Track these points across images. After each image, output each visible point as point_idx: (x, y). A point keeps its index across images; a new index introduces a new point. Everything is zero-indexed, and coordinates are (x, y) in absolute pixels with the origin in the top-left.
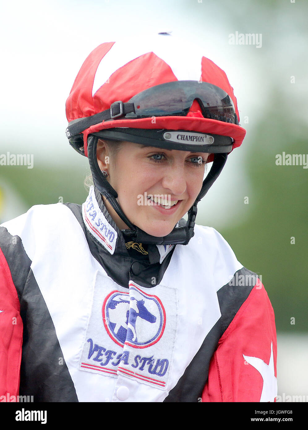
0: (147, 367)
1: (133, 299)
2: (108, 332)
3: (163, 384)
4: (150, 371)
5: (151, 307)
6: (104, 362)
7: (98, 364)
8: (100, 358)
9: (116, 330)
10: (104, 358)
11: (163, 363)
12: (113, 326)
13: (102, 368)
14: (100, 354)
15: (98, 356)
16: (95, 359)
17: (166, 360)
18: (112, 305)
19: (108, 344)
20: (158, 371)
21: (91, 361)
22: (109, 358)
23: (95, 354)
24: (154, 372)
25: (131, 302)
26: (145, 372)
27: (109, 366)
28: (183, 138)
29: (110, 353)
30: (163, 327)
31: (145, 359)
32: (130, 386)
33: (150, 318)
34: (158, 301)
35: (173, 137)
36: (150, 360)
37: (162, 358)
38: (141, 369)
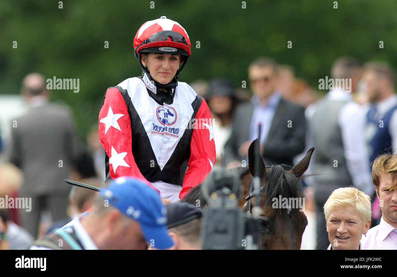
0: (172, 131)
1: (166, 109)
2: (159, 121)
3: (178, 137)
4: (173, 133)
5: (172, 111)
6: (158, 131)
7: (157, 131)
8: (157, 129)
9: (162, 120)
10: (158, 129)
11: (177, 130)
12: (160, 118)
13: (158, 133)
14: (157, 128)
15: (156, 129)
16: (155, 130)
17: (178, 129)
18: (159, 111)
19: (159, 125)
20: (176, 132)
21: (154, 131)
22: (160, 129)
23: (156, 128)
24: (175, 133)
25: (165, 110)
26: (172, 133)
27: (160, 132)
28: (165, 49)
29: (160, 128)
30: (176, 118)
31: (172, 129)
32: (168, 138)
33: (172, 115)
34: (174, 109)
35: (162, 49)
36: (174, 129)
37: (177, 128)
38: (171, 132)
